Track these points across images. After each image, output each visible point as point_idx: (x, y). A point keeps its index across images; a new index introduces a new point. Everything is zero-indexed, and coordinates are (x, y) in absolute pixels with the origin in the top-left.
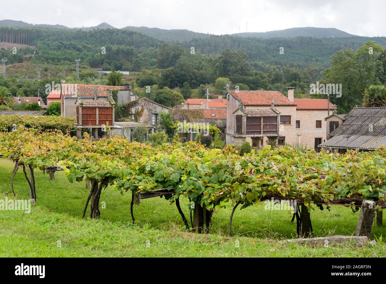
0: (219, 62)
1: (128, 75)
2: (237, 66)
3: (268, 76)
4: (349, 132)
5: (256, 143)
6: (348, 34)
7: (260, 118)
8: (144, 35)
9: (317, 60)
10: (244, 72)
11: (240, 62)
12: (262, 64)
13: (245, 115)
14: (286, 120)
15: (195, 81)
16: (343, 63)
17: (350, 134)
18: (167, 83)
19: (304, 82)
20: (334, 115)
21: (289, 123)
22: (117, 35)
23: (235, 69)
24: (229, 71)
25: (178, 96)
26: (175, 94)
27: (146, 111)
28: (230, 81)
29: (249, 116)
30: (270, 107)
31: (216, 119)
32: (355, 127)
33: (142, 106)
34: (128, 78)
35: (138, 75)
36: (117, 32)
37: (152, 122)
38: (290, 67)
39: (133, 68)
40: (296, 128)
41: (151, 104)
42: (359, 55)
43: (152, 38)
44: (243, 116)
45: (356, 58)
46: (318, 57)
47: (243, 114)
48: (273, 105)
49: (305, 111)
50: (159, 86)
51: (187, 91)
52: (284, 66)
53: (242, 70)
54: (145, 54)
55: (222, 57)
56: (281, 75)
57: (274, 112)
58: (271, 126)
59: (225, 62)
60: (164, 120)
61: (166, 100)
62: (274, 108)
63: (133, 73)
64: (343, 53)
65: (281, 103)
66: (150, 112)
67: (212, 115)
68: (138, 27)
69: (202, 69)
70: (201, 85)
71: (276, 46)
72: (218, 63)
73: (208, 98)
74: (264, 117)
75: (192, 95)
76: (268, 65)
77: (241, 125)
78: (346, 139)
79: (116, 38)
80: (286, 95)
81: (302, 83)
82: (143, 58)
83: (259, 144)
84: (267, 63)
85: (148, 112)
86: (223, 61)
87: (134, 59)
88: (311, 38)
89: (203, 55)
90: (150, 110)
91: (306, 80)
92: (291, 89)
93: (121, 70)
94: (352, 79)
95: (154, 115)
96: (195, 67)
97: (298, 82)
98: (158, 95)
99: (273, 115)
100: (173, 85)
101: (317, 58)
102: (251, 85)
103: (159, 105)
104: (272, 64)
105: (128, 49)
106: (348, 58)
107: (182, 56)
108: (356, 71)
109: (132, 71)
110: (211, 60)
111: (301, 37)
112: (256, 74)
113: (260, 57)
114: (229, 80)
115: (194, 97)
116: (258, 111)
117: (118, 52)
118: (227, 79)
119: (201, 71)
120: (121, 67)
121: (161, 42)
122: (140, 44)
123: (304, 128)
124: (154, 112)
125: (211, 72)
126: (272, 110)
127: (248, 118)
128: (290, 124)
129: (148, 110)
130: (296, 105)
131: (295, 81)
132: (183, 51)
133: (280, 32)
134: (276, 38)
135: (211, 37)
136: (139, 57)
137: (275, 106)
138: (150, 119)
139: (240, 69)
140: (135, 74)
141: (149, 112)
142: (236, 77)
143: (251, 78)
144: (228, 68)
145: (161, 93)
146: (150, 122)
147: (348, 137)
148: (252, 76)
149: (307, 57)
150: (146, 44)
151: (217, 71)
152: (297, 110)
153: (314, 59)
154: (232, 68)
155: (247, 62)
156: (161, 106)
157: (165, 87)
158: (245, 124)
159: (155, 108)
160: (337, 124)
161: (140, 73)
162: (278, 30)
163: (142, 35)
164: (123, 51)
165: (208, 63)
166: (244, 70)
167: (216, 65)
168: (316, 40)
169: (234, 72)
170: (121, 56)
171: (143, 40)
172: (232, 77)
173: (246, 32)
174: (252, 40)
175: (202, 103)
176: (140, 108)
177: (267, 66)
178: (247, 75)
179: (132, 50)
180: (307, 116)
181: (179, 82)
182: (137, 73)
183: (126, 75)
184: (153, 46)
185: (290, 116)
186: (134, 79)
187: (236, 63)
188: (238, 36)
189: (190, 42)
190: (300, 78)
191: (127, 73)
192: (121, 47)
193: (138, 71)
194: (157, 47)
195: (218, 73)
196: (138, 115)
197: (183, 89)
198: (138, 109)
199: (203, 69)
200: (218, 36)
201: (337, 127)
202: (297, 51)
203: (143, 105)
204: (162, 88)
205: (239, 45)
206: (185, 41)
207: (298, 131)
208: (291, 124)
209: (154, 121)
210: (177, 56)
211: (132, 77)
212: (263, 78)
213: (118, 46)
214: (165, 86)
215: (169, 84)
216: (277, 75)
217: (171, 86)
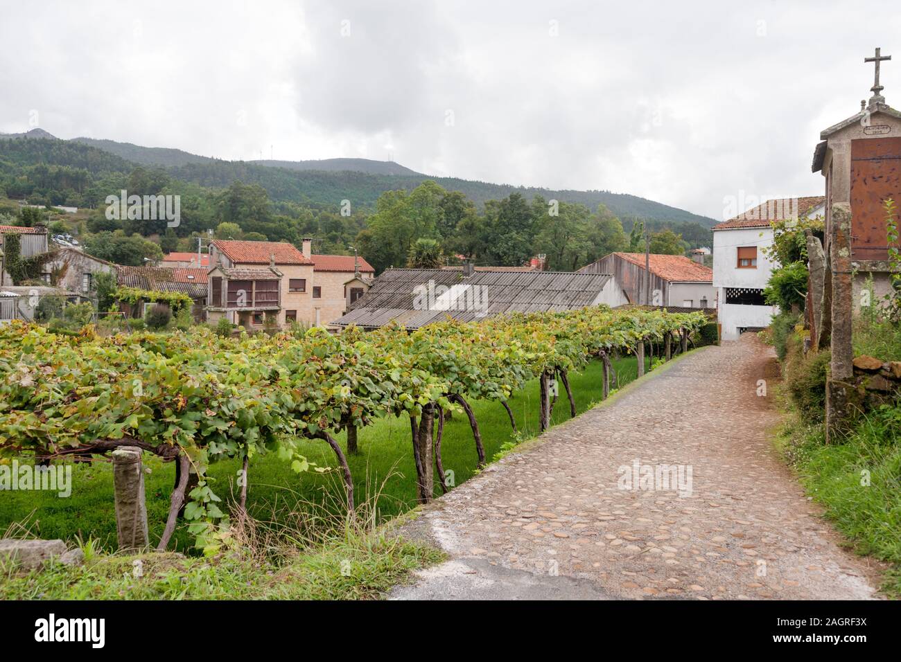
0: (224, 200)
1: (75, 214)
2: (252, 206)
3: (299, 224)
4: (376, 303)
5: (244, 319)
6: (412, 172)
7: (251, 282)
8: (107, 153)
9: (370, 205)
10: (262, 215)
11: (256, 201)
12: (293, 206)
13: (226, 277)
14: (298, 285)
15: (186, 227)
16: (393, 207)
17: (377, 306)
18: (139, 228)
19: (349, 234)
20: (356, 279)
21: (302, 290)
22: (60, 149)
23: (248, 211)
24: (240, 213)
25: (152, 248)
26: (147, 245)
27: (71, 269)
28: (240, 227)
29: (233, 278)
30: (268, 266)
31: (195, 284)
32: (384, 297)
33: (65, 261)
34: (74, 217)
35: (93, 213)
36: (60, 144)
37: (82, 287)
38: (331, 212)
39: (85, 203)
40: (314, 297)
41: (82, 257)
42: (415, 198)
43: (120, 158)
44: (223, 278)
45: (411, 203)
46: (371, 200)
47: (223, 277)
48: (273, 264)
49: (328, 274)
50: (125, 232)
51: (171, 241)
52: (323, 211)
53: (259, 212)
54: (106, 182)
55: (229, 192)
56: (316, 223)
57: (275, 273)
58: (268, 294)
59: (234, 201)
60: (100, 283)
61: (131, 254)
62: (274, 268)
63: (83, 210)
64: (393, 194)
65: (291, 261)
66: (80, 270)
67: (189, 277)
68: (98, 139)
69: (197, 208)
70: (194, 233)
71: (313, 181)
72: (223, 202)
73: (200, 251)
74: (257, 281)
75: (179, 247)
76: (301, 208)
77: (220, 292)
78: (370, 313)
79: (57, 154)
80: (300, 248)
81: (345, 235)
82: (103, 188)
83: (248, 322)
84: (299, 206)
85: (75, 271)
86: (231, 198)
87: (87, 189)
88: (362, 174)
89: (203, 188)
90: (79, 268)
91: (351, 231)
92: (307, 240)
93: (63, 205)
94: (405, 230)
95: (86, 276)
96: (186, 205)
97: (339, 233)
98: (118, 245)
99: (272, 278)
100: (148, 231)
101: (370, 202)
102: (273, 235)
103: (95, 260)
104: (306, 206)
105: (77, 173)
106: (400, 202)
107: (166, 188)
108: (410, 220)
109: (82, 207)
110: (212, 195)
111: (348, 171)
112: (281, 220)
113: (290, 196)
114: (238, 226)
115: (182, 251)
116: (248, 271)
117: (58, 176)
118: (236, 225)
119: (195, 211)
120: (64, 200)
121: (135, 165)
122: (98, 166)
123: (327, 298)
124: (86, 271)
125: (213, 214)
126: (272, 270)
127: (230, 282)
128: (304, 291)
129: (76, 267)
130: (314, 265)
131: (336, 232)
132: (169, 181)
133: (320, 162)
134: (313, 171)
135: (216, 163)
136: (96, 186)
137: (276, 264)
138: (79, 283)
139: (257, 211)
140: (86, 213)
141: (78, 270)
142: (249, 223)
143: (272, 225)
144: (239, 208)
145: (124, 243)
146: (79, 287)
147: (373, 311)
148: (273, 222)
149: (356, 200)
150: (109, 166)
151: (221, 213)
152: (314, 271)
153: (365, 203)
154: (244, 209)
155: (268, 202)
156: (98, 261)
157: (135, 234)
158: (227, 291)
159: (88, 264)
160: (360, 291)
161: (96, 211)
162: (318, 160)
163: (103, 152)
164: (67, 175)
165: (207, 200)
166: (262, 213)
167: (220, 204)
168: (369, 177)
169: (248, 216)
170: (64, 182)
171: (104, 159)
172: (243, 223)
173: (270, 159)
174: (279, 171)
175: (192, 260)
176: (61, 264)
177: (299, 209)
178: (266, 220)
179: (84, 174)
180: (331, 281)
181: (159, 227)
182: (91, 210)
183: (72, 213)
184: (121, 170)
185: (305, 280)
186: (85, 219)
187: (250, 202)
188: (258, 164)
189: (183, 168)
190: (342, 228)
191: (74, 210)
192: (65, 169)
193: (92, 208)
194: (128, 172)
195: (222, 215)
196: (57, 275)
197: (164, 238)
198: (58, 265)
199: (199, 209)
200: (226, 162)
201: (361, 295)
202: (343, 191)
203: (68, 259)
204: (129, 235)
205: (259, 176)
206: (176, 167)
207: (317, 301)
208: (306, 291)
209: (85, 285)
210: (158, 186)
211: (80, 217)
212: (290, 226)
213: (59, 166)
214: (136, 232)
215: (142, 229)
216: (310, 223)
217: (146, 232)
